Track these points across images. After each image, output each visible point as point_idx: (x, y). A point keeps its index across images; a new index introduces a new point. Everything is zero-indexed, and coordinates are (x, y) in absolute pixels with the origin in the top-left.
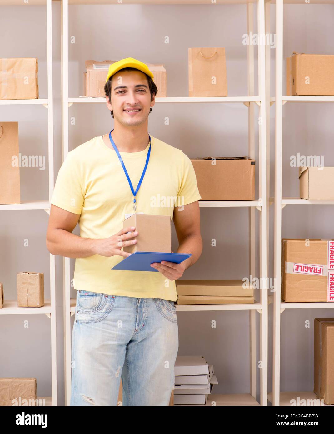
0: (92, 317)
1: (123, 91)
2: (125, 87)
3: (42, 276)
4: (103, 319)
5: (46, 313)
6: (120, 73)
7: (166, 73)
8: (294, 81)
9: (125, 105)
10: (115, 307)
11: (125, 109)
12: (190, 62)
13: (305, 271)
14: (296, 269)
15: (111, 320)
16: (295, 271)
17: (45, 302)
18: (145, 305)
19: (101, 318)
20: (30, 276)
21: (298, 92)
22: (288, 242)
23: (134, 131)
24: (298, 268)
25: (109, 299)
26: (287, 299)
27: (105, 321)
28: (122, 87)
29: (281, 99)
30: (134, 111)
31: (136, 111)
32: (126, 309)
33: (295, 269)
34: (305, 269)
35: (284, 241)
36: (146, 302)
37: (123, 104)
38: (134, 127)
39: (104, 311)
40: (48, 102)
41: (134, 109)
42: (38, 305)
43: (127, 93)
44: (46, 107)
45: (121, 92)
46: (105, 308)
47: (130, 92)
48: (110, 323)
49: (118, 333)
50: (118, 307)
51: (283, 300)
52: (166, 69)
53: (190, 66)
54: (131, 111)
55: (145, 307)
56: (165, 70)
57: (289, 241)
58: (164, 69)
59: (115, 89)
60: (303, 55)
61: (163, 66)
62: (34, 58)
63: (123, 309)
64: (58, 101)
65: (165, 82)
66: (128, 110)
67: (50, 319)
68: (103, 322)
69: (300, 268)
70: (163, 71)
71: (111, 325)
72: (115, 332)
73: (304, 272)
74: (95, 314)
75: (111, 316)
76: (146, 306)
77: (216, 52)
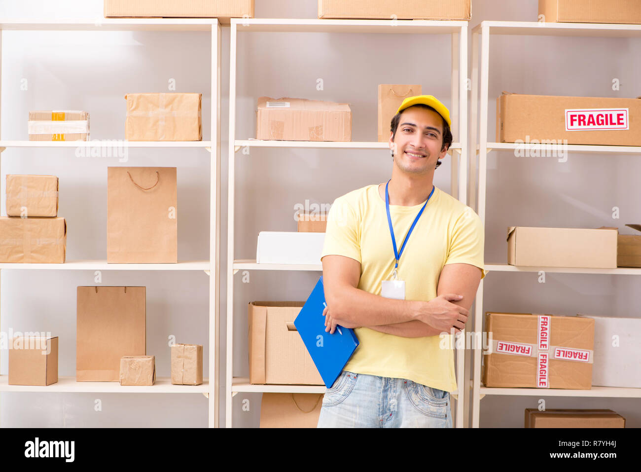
0: (330, 400)
1: (411, 130)
2: (414, 125)
3: (200, 350)
4: (340, 402)
5: (203, 392)
6: (413, 108)
7: (351, 114)
8: (502, 125)
9: (409, 146)
10: (355, 389)
11: (407, 150)
12: (380, 101)
13: (511, 350)
14: (501, 348)
15: (350, 405)
16: (498, 350)
17: (204, 380)
18: (392, 390)
19: (338, 400)
20: (187, 349)
21: (506, 139)
22: (491, 316)
23: (411, 179)
24: (502, 347)
25: (350, 379)
26: (489, 384)
27: (343, 405)
28: (410, 124)
29: (486, 145)
30: (416, 155)
31: (419, 156)
32: (367, 393)
33: (499, 348)
34: (510, 349)
35: (488, 314)
36: (394, 387)
37: (406, 145)
38: (413, 174)
39: (342, 393)
40: (211, 145)
41: (417, 154)
42: (195, 382)
43: (415, 133)
44: (209, 150)
45: (408, 130)
46: (343, 389)
47: (418, 132)
48: (348, 407)
49: (357, 421)
50: (358, 389)
51: (484, 384)
52: (351, 108)
53: (380, 106)
54: (413, 155)
55: (392, 393)
56: (349, 110)
57: (492, 314)
58: (349, 108)
59: (402, 125)
60: (513, 95)
61: (349, 105)
62: (197, 93)
63: (365, 392)
64: (223, 143)
65: (349, 124)
66: (410, 153)
67: (208, 399)
68: (340, 405)
69: (504, 347)
70: (348, 111)
71: (349, 411)
72: (354, 420)
73: (510, 352)
74: (333, 396)
75: (350, 400)
76: (394, 392)
77: (411, 90)
